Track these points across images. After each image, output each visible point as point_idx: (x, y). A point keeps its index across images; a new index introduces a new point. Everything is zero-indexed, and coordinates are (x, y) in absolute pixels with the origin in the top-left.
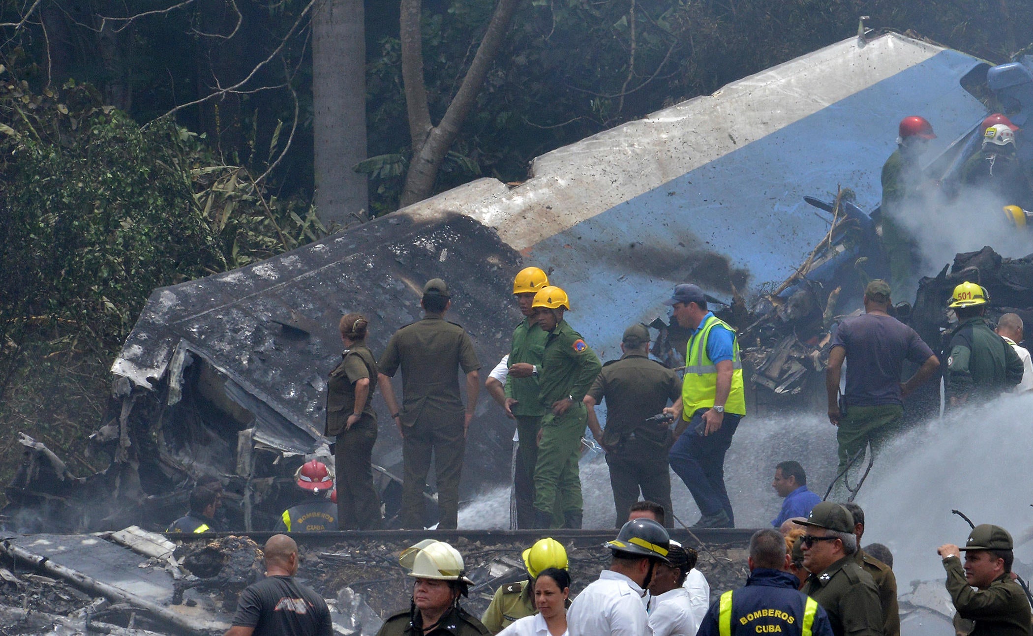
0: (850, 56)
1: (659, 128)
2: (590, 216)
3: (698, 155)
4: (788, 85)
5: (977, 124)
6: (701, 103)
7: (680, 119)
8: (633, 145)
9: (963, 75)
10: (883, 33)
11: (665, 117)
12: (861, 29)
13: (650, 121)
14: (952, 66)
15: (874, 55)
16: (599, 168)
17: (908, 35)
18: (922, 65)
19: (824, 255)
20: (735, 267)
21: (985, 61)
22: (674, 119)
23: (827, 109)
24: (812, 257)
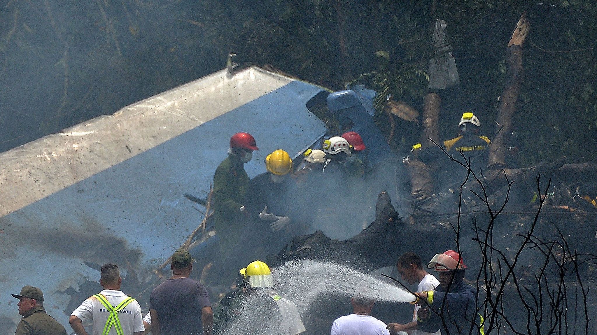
0: (220, 85)
1: (72, 140)
2: (18, 208)
3: (102, 161)
4: (173, 107)
5: (319, 138)
6: (104, 121)
7: (87, 133)
8: (52, 153)
9: (308, 99)
10: (246, 67)
11: (77, 132)
12: (229, 63)
13: (65, 134)
14: (300, 93)
15: (240, 84)
16: (26, 171)
17: (266, 69)
18: (276, 92)
19: (199, 238)
20: (130, 248)
21: (326, 89)
22: (83, 133)
23: (202, 125)
24: (190, 239)
